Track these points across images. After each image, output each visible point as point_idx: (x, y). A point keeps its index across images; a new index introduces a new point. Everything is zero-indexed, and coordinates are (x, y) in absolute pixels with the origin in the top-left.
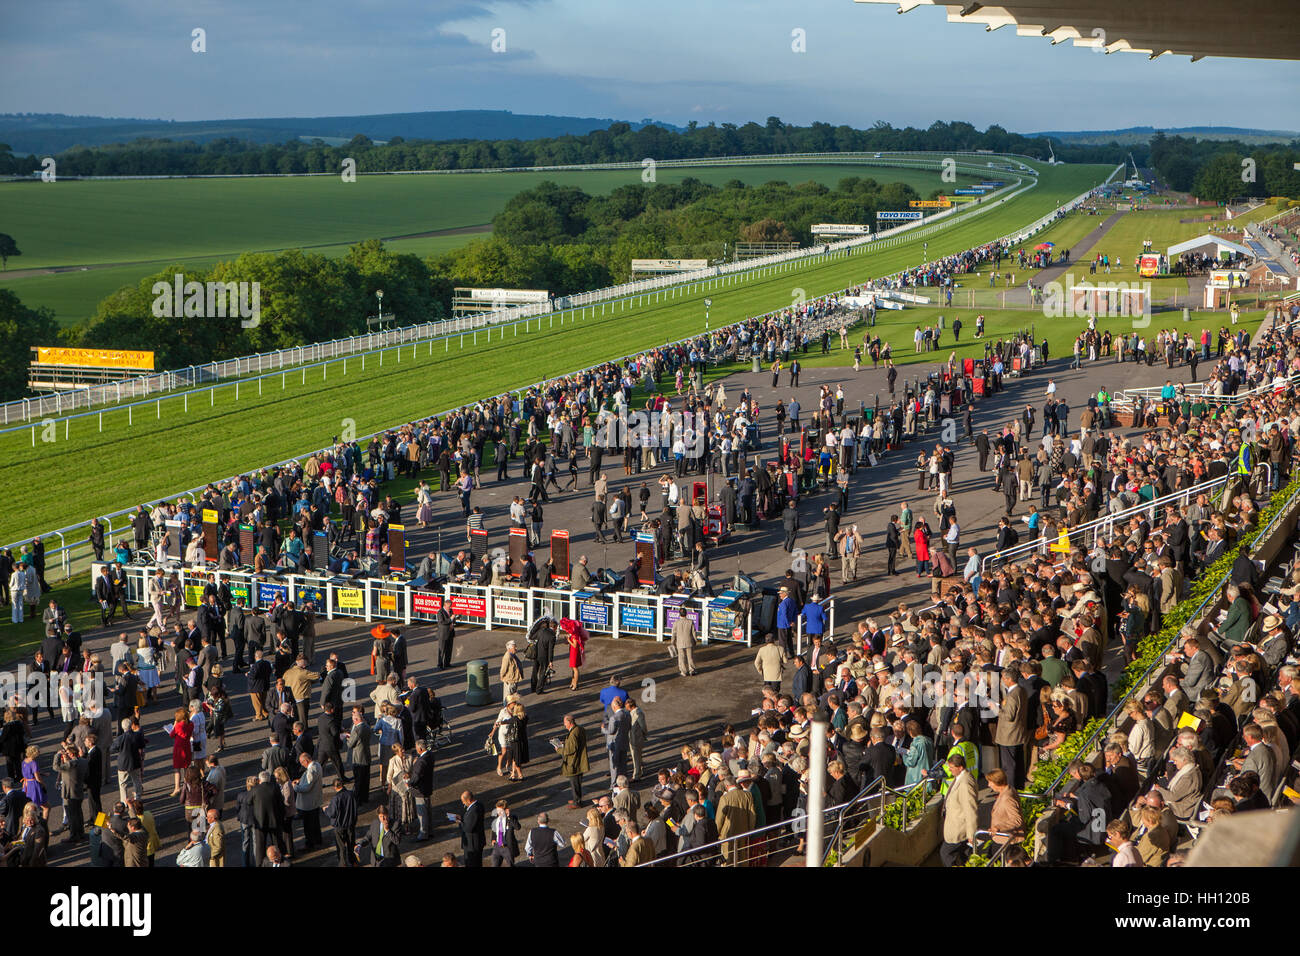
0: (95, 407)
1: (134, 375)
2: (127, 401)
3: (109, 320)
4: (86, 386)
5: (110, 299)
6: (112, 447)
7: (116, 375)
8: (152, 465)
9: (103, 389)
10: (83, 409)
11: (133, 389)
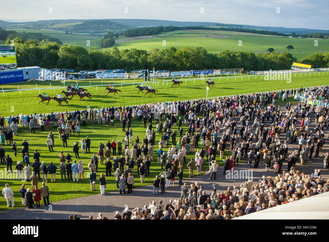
0: (300, 72)
1: (307, 68)
2: (305, 72)
3: (305, 60)
4: (300, 69)
5: (306, 57)
6: (302, 79)
7: (304, 68)
8: (307, 82)
9: (302, 70)
10: (298, 72)
11: (307, 70)
